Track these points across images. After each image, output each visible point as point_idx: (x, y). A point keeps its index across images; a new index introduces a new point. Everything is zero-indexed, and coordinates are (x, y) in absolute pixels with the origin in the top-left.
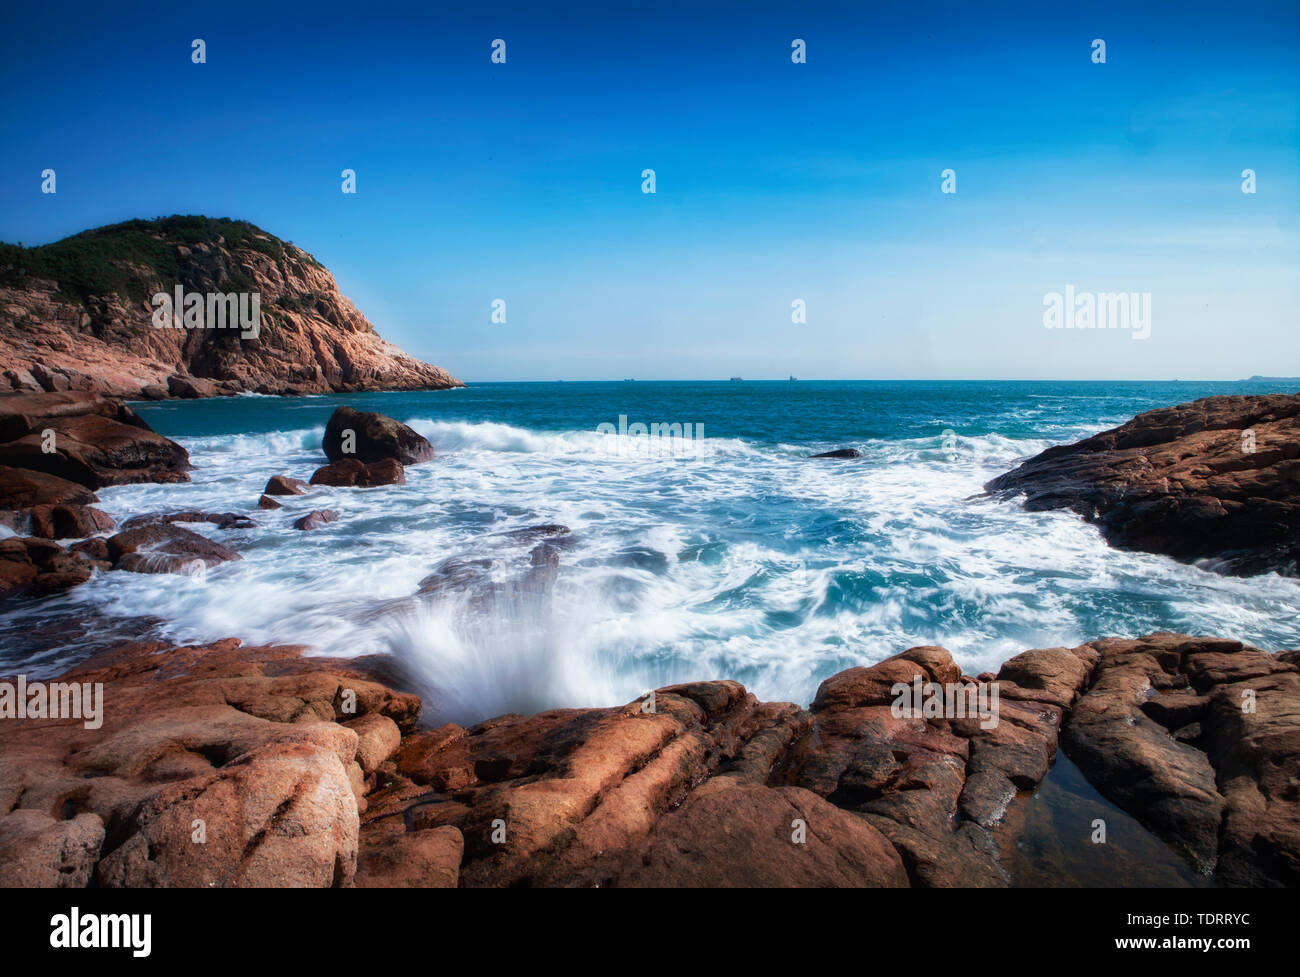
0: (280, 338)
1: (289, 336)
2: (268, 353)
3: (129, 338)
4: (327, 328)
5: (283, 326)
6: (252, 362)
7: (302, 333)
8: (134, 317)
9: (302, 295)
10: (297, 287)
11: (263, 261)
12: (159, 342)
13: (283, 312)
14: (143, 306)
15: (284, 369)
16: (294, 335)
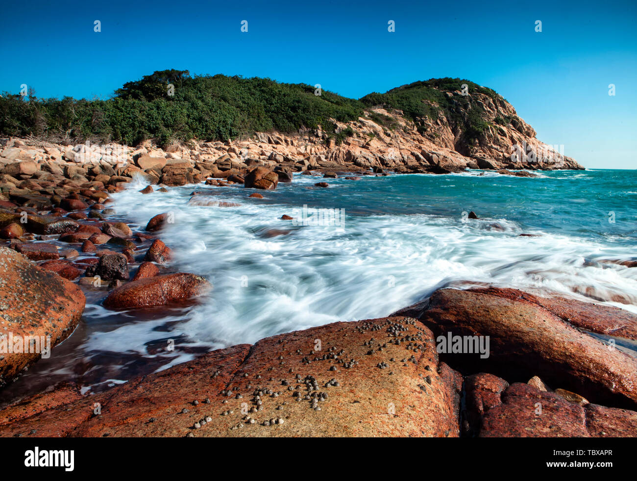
0: (498, 140)
1: (501, 138)
2: (492, 147)
3: (434, 138)
4: (520, 135)
5: (499, 133)
6: (485, 152)
7: (508, 137)
8: (435, 128)
9: (505, 117)
10: (502, 112)
11: (487, 99)
12: (446, 141)
13: (498, 126)
14: (437, 122)
15: (500, 156)
16: (504, 138)
